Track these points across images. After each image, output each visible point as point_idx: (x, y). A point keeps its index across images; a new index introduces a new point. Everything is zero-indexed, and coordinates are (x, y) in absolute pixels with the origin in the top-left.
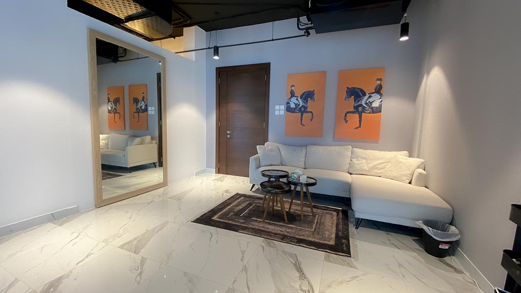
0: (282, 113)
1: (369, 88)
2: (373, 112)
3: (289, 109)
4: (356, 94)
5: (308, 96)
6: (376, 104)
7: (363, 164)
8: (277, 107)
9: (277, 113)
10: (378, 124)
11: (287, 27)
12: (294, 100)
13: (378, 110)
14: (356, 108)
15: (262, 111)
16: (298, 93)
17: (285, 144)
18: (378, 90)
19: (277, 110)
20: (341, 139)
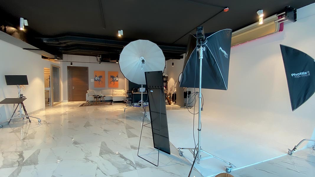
0: (93, 81)
1: (115, 76)
2: (117, 81)
3: (95, 80)
4: (113, 77)
5: (100, 77)
6: (117, 80)
7: (115, 93)
8: (91, 79)
9: (91, 81)
10: (118, 84)
11: (93, 59)
12: (96, 77)
13: (118, 81)
14: (113, 80)
15: (86, 81)
16: (98, 76)
17: (94, 90)
18: (117, 77)
19: (91, 80)
20: (110, 87)
